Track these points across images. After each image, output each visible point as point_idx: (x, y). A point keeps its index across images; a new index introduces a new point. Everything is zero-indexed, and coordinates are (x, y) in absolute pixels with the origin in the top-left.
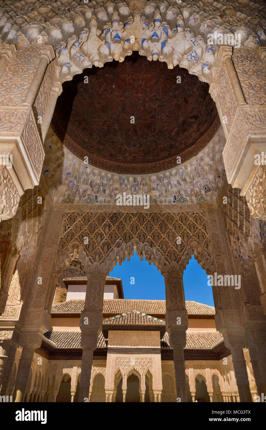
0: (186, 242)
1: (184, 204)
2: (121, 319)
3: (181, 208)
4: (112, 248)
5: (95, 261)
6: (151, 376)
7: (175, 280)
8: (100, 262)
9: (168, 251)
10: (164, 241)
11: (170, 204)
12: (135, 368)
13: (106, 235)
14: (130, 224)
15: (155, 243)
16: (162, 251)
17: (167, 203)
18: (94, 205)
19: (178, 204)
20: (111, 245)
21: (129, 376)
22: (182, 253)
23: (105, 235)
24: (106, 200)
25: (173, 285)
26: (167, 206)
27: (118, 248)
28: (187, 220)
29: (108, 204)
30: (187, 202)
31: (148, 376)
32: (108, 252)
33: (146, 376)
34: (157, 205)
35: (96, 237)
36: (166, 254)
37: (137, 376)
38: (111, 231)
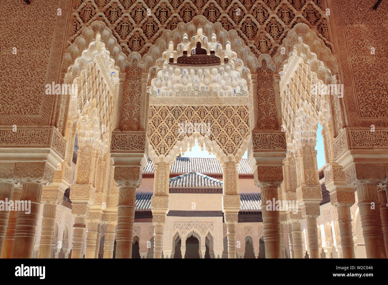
0: (243, 135)
1: (243, 97)
2: (178, 181)
3: (240, 101)
4: (175, 141)
5: (160, 154)
6: (212, 238)
7: (231, 170)
8: (165, 154)
9: (226, 144)
10: (223, 134)
11: (230, 97)
12: (195, 231)
13: (170, 128)
14: (192, 118)
15: (214, 136)
16: (221, 144)
17: (227, 96)
18: (157, 98)
19: (238, 97)
20: (175, 138)
21: (188, 238)
22: (238, 146)
23: (168, 129)
24: (168, 93)
25: (229, 174)
26: (227, 100)
27: (181, 141)
28: (245, 113)
29: (171, 97)
30: (246, 95)
31: (209, 238)
32: (172, 145)
33: (206, 238)
34: (218, 98)
35: (160, 131)
36: (225, 146)
37: (197, 238)
38: (174, 125)
